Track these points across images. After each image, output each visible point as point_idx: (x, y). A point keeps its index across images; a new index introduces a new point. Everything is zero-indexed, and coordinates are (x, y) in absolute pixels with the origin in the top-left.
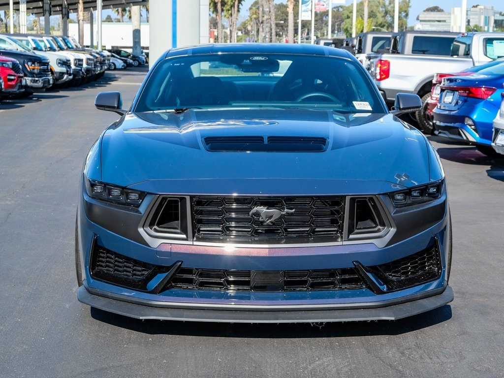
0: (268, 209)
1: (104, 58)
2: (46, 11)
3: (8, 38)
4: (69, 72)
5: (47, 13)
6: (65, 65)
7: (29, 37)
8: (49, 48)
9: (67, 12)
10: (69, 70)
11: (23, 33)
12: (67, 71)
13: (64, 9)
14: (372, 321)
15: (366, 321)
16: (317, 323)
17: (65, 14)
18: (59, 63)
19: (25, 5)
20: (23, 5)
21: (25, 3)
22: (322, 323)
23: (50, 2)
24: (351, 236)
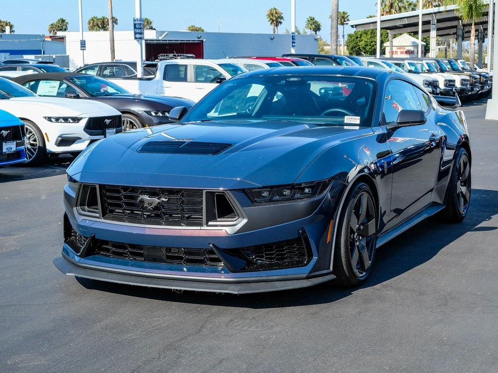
0: (149, 197)
1: (487, 79)
2: (459, 36)
3: (382, 62)
4: (435, 92)
5: (460, 39)
6: (431, 85)
7: (405, 61)
8: (427, 70)
9: (482, 37)
10: (434, 90)
11: (433, 57)
12: (433, 91)
13: (480, 34)
14: (220, 293)
15: (215, 293)
16: (177, 290)
17: (481, 39)
18: (425, 84)
19: (435, 32)
20: (433, 32)
21: (436, 29)
22: (180, 290)
23: (463, 28)
24: (210, 223)
